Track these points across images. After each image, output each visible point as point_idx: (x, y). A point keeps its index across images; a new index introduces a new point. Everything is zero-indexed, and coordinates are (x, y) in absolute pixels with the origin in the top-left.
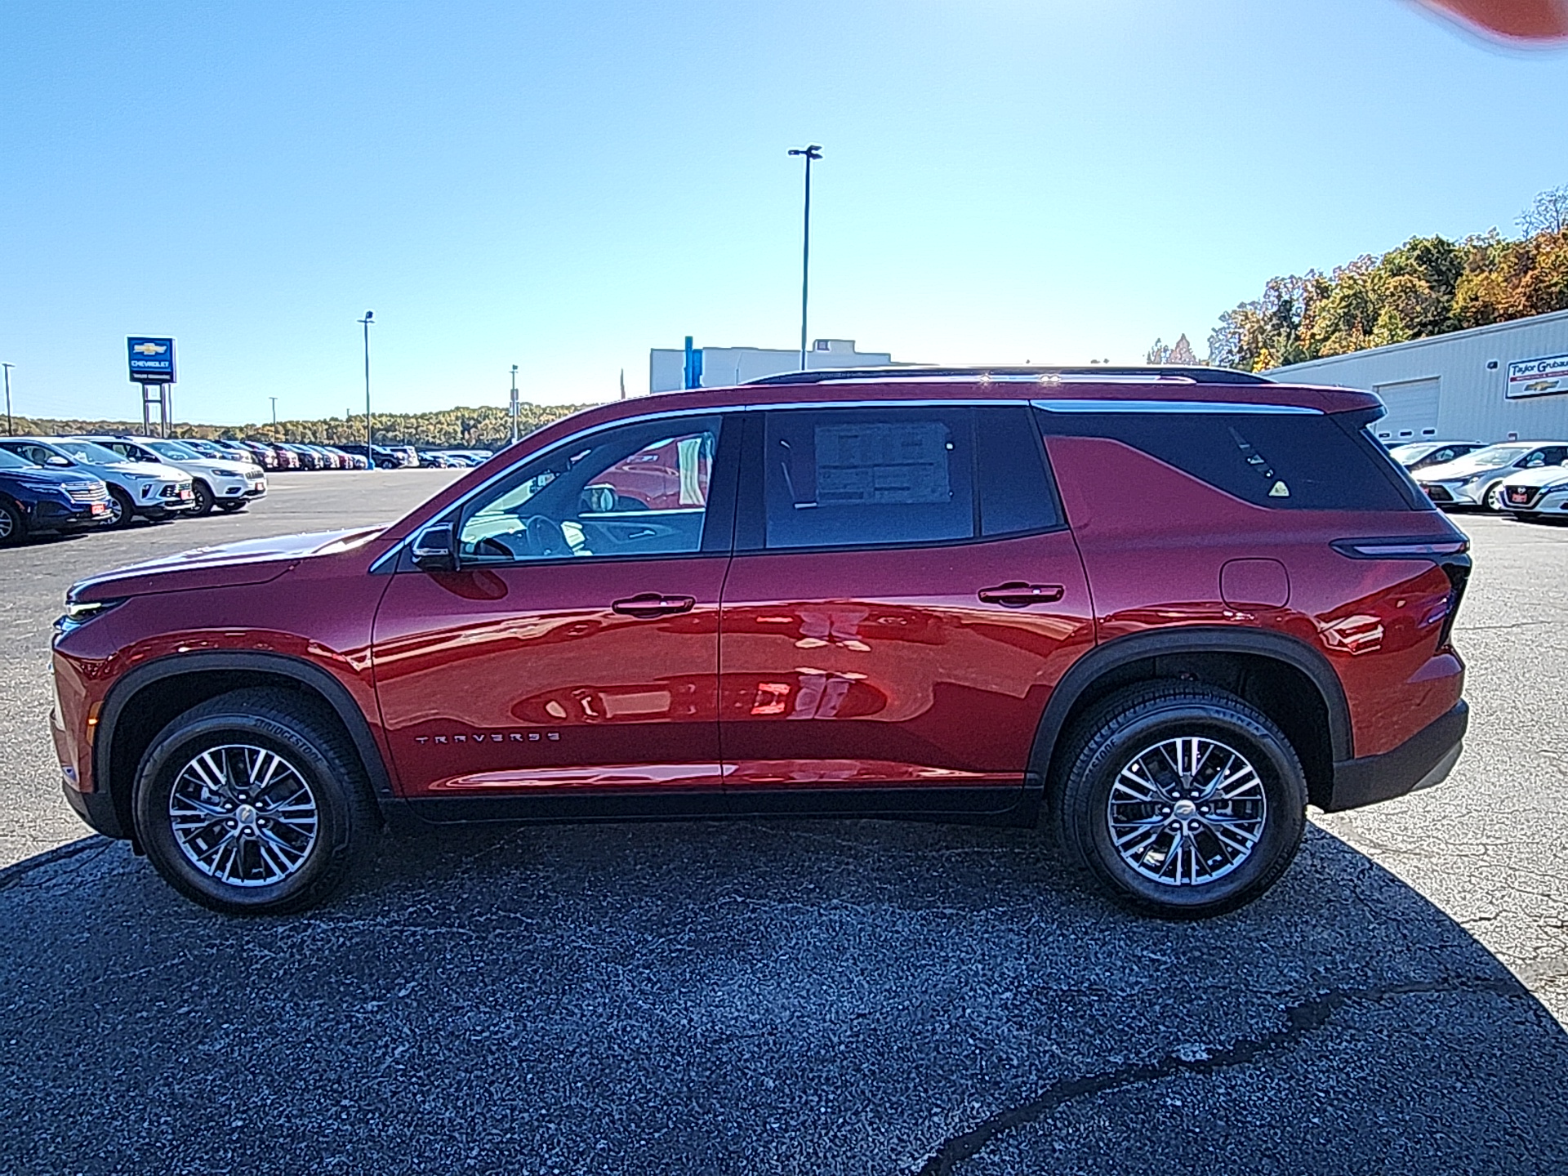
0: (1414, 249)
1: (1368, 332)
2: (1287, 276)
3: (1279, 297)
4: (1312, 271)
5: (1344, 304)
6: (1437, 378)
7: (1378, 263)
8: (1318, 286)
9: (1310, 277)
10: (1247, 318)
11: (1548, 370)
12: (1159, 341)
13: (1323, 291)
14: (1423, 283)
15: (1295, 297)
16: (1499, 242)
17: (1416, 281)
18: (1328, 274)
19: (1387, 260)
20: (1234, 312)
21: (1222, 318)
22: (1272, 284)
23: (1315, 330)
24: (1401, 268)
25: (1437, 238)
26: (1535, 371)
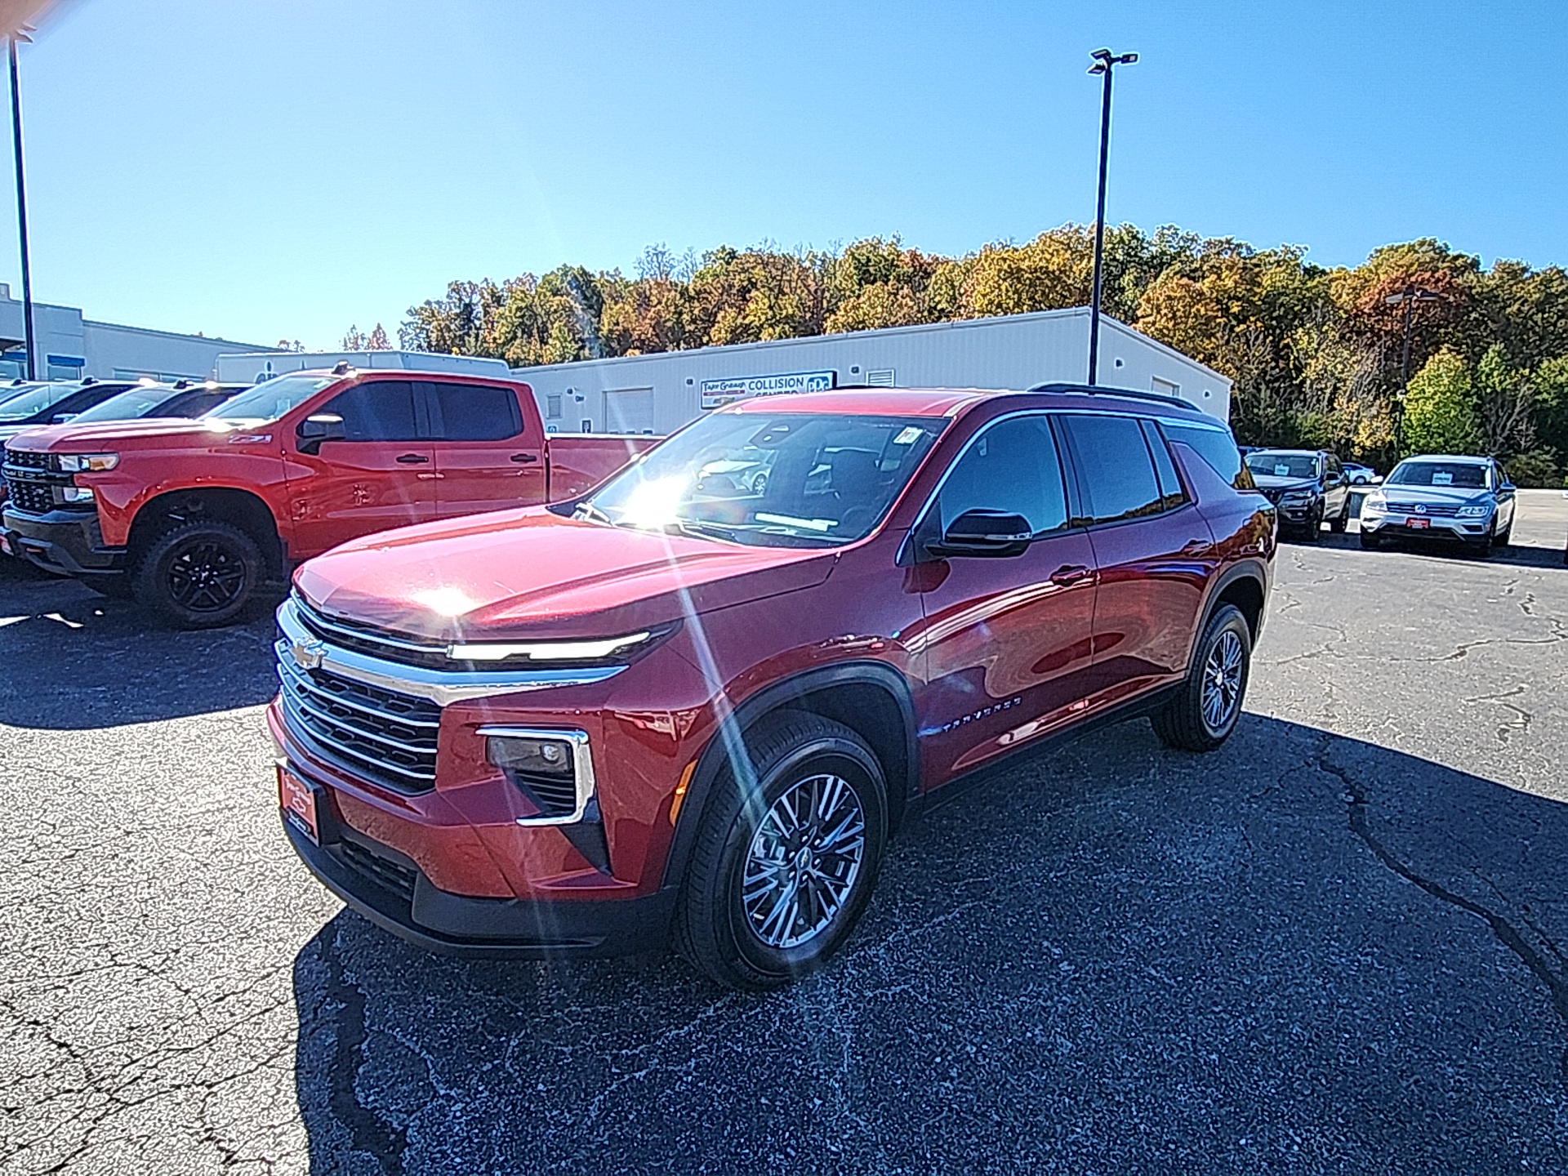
0: (565, 274)
1: (543, 342)
2: (466, 281)
3: (460, 299)
4: (486, 280)
5: (518, 314)
6: (651, 389)
7: (539, 281)
8: (493, 295)
9: (484, 285)
10: (434, 315)
11: (728, 389)
12: (354, 327)
13: (498, 300)
14: (577, 305)
15: (474, 301)
16: (622, 280)
17: (572, 303)
18: (500, 286)
19: (546, 280)
20: (422, 309)
21: (410, 312)
22: (453, 286)
23: (496, 335)
24: (558, 290)
25: (582, 269)
26: (719, 389)
